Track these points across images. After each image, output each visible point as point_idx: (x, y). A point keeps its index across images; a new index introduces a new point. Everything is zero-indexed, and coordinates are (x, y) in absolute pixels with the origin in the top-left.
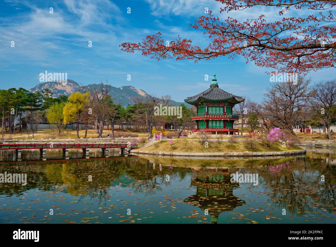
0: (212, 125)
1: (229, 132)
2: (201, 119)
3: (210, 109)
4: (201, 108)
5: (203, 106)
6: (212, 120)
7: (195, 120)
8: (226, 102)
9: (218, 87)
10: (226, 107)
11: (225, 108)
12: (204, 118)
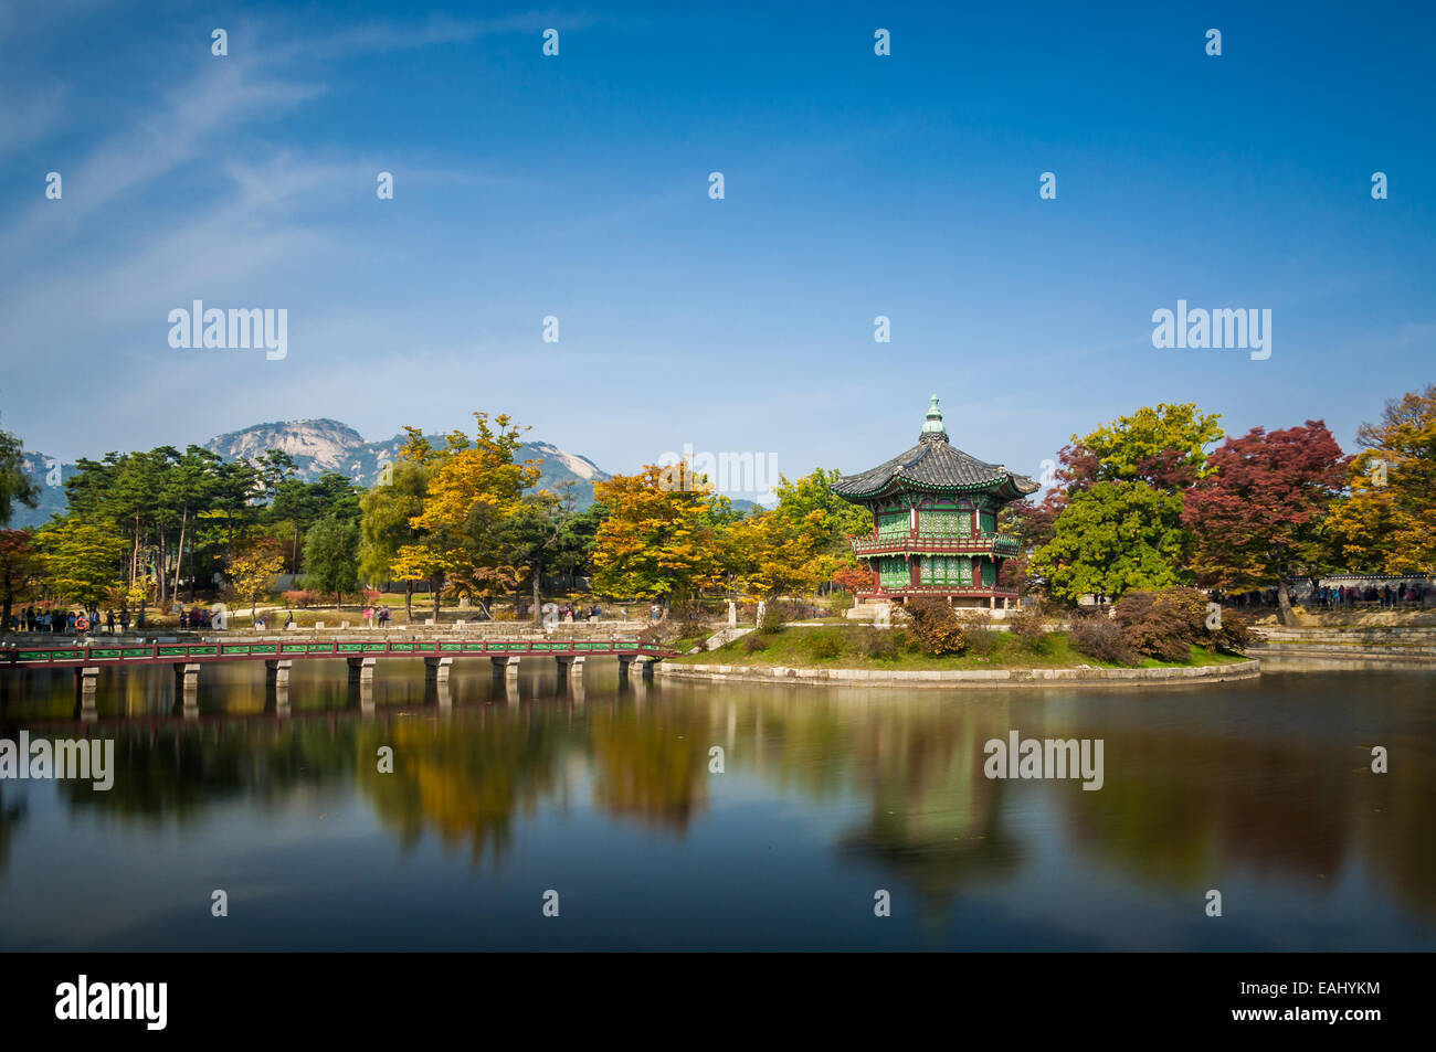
0: (933, 575)
1: (993, 600)
2: (893, 554)
3: (922, 516)
4: (893, 513)
5: (897, 509)
6: (933, 558)
7: (869, 556)
8: (982, 493)
9: (947, 440)
10: (981, 512)
11: (978, 514)
12: (905, 549)
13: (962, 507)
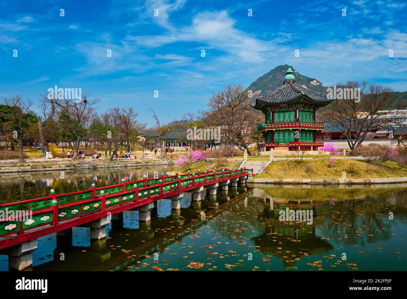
13: (291, 110)
